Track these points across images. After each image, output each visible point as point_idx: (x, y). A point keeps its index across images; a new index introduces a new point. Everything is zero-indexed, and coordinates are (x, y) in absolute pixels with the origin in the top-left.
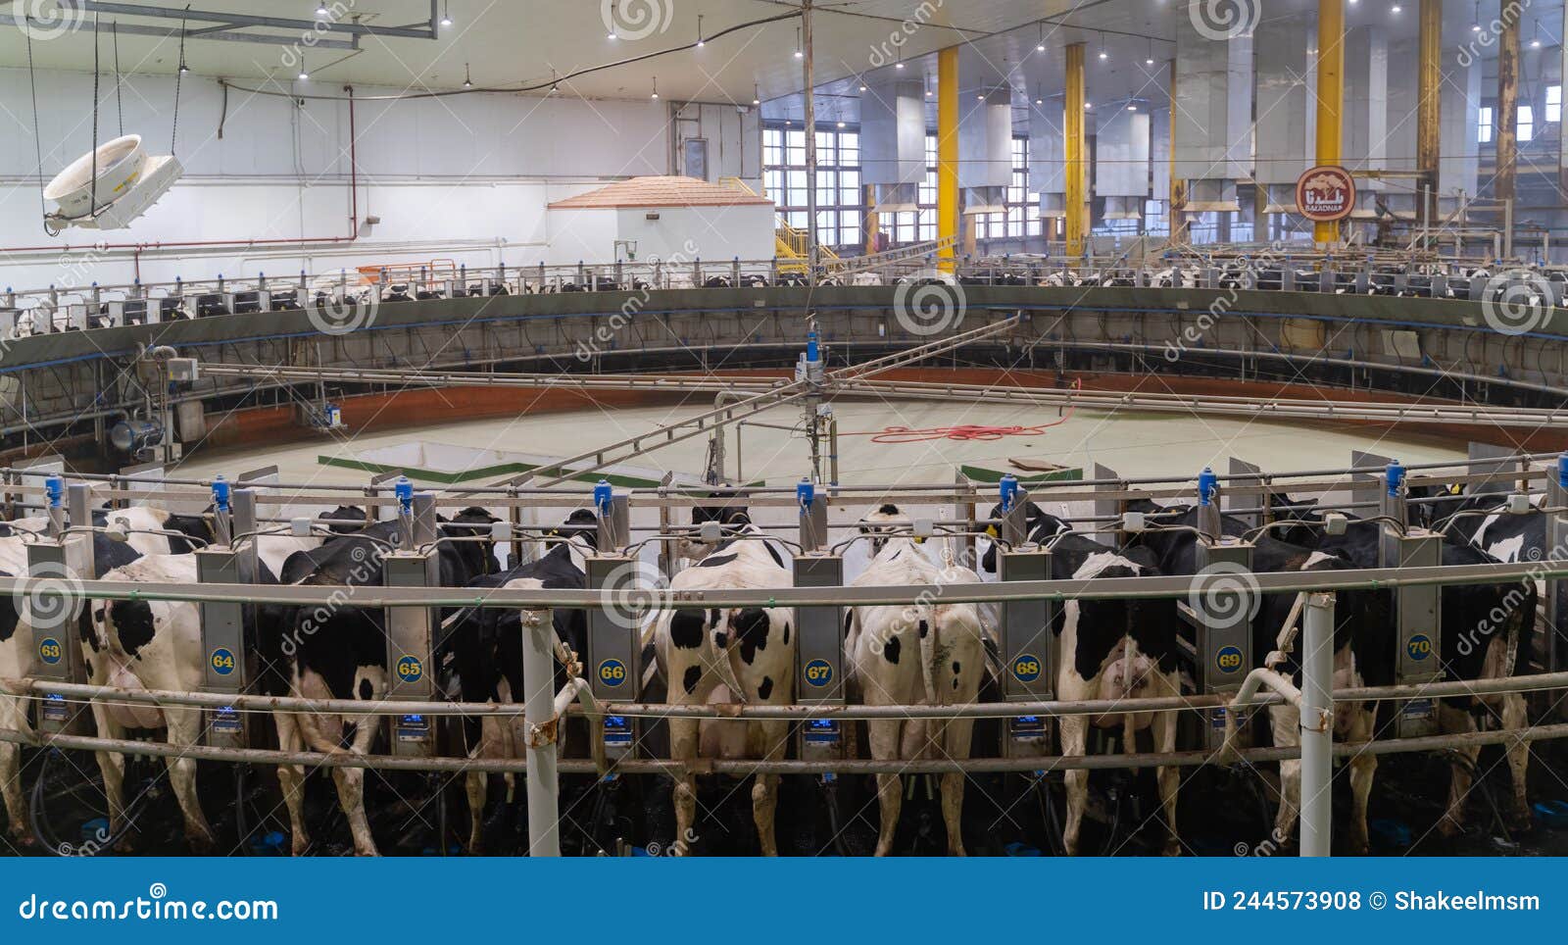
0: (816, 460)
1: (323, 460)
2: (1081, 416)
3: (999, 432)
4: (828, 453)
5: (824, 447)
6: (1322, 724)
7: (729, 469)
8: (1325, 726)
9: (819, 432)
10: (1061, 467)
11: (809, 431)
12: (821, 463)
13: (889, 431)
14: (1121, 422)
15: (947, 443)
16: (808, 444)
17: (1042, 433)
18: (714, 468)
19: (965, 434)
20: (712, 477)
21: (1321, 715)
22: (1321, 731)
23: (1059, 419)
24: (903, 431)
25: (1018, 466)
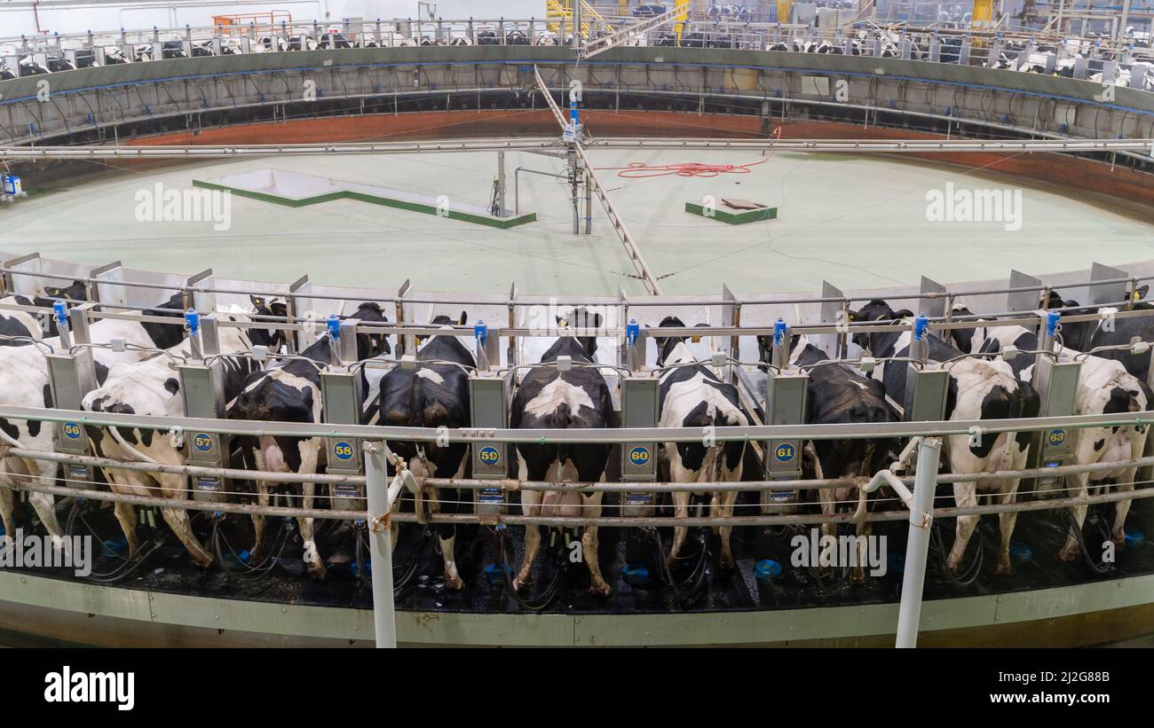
0: (575, 201)
1: (196, 183)
2: (780, 156)
3: (715, 170)
4: (585, 196)
5: (581, 192)
6: (924, 523)
7: (509, 204)
8: (926, 525)
9: (577, 179)
10: (762, 206)
11: (570, 178)
12: (579, 204)
13: (632, 167)
14: (810, 162)
15: (677, 180)
16: (570, 188)
17: (749, 171)
18: (497, 203)
19: (691, 170)
20: (496, 209)
21: (924, 517)
22: (923, 527)
23: (764, 158)
24: (642, 167)
25: (728, 204)
